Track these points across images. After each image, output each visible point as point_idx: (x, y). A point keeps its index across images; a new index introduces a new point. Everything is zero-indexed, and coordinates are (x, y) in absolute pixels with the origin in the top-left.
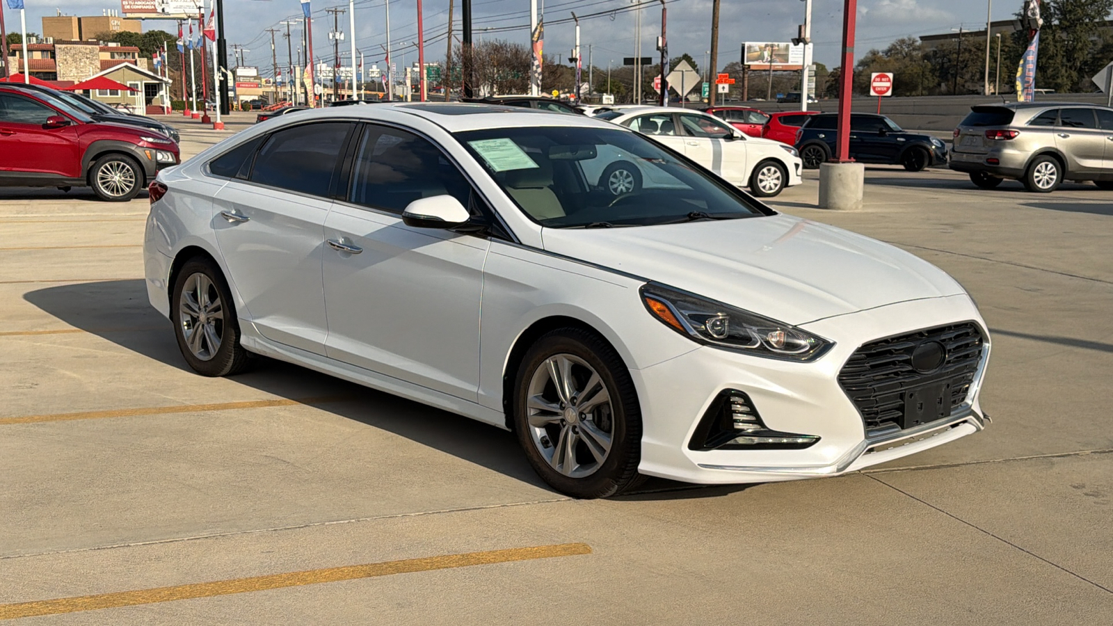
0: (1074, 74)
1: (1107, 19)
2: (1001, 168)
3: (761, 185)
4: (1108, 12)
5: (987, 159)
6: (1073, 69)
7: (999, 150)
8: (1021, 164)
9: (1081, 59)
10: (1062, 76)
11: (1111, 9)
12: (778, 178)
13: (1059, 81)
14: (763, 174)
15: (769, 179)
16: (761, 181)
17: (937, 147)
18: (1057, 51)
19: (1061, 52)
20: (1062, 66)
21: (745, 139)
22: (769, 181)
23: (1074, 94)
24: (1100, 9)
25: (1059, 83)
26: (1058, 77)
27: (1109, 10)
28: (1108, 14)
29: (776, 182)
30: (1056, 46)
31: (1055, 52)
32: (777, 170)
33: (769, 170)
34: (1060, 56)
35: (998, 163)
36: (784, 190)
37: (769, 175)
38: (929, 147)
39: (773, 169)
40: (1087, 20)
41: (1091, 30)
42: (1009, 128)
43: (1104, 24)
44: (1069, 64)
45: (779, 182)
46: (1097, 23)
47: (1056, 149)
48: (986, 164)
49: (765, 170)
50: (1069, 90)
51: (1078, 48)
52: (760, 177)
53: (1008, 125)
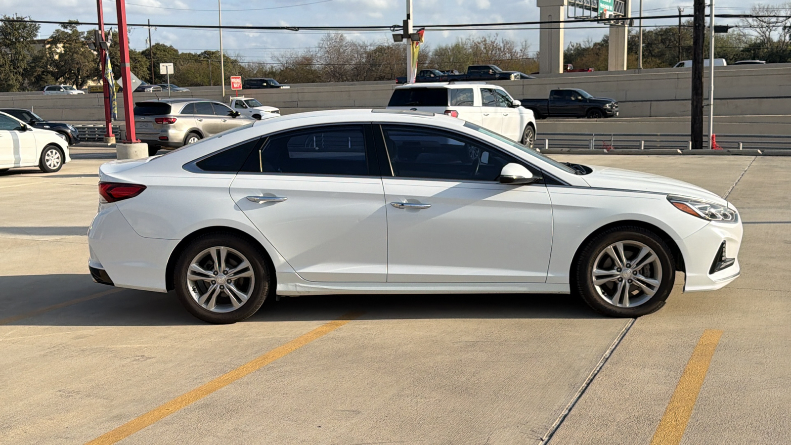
0: (20, 78)
1: (35, 39)
2: (170, 142)
3: (48, 164)
4: (36, 34)
5: (159, 137)
6: (18, 74)
7: (166, 131)
8: (181, 140)
9: (23, 67)
10: (12, 79)
11: (37, 32)
12: (58, 158)
13: (11, 82)
14: (48, 155)
15: (52, 159)
16: (48, 161)
17: (72, 131)
18: (5, 61)
19: (9, 62)
20: (10, 72)
21: (32, 130)
22: (53, 159)
23: (22, 92)
24: (30, 32)
25: (11, 84)
26: (9, 80)
27: (36, 33)
28: (36, 36)
29: (57, 160)
30: (4, 58)
31: (4, 61)
32: (57, 152)
33: (52, 152)
34: (7, 66)
35: (168, 139)
36: (63, 165)
37: (52, 155)
38: (66, 130)
39: (54, 151)
40: (22, 40)
41: (26, 46)
42: (170, 116)
43: (34, 42)
44: (15, 71)
45: (59, 161)
46: (29, 41)
47: (198, 129)
48: (159, 140)
49: (49, 152)
50: (18, 89)
51: (20, 59)
52: (47, 158)
53: (169, 115)
